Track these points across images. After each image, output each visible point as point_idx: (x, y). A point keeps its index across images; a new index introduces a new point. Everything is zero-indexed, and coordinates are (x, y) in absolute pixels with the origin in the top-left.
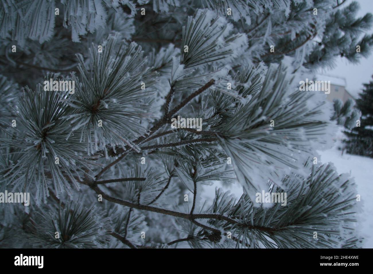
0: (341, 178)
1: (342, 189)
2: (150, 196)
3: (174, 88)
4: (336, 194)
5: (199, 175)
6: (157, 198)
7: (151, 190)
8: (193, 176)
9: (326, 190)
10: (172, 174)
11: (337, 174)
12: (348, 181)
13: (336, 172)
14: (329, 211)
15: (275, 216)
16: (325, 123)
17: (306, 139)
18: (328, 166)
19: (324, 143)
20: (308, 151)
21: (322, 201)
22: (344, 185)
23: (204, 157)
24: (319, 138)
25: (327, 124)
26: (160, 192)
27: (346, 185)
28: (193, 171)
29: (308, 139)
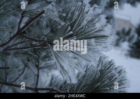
0: (118, 68)
1: (118, 74)
2: (13, 78)
3: (23, 15)
4: (115, 77)
5: (40, 66)
6: (17, 79)
7: (13, 74)
8: (37, 66)
9: (109, 74)
10: (26, 66)
11: (116, 66)
12: (122, 70)
13: (115, 64)
14: (111, 86)
15: (81, 89)
16: (107, 36)
17: (95, 45)
18: (111, 61)
19: (106, 47)
20: (97, 52)
21: (106, 81)
22: (120, 72)
23: (43, 56)
24: (103, 45)
25: (108, 37)
26: (19, 76)
27: (121, 72)
28: (37, 64)
29: (96, 45)
